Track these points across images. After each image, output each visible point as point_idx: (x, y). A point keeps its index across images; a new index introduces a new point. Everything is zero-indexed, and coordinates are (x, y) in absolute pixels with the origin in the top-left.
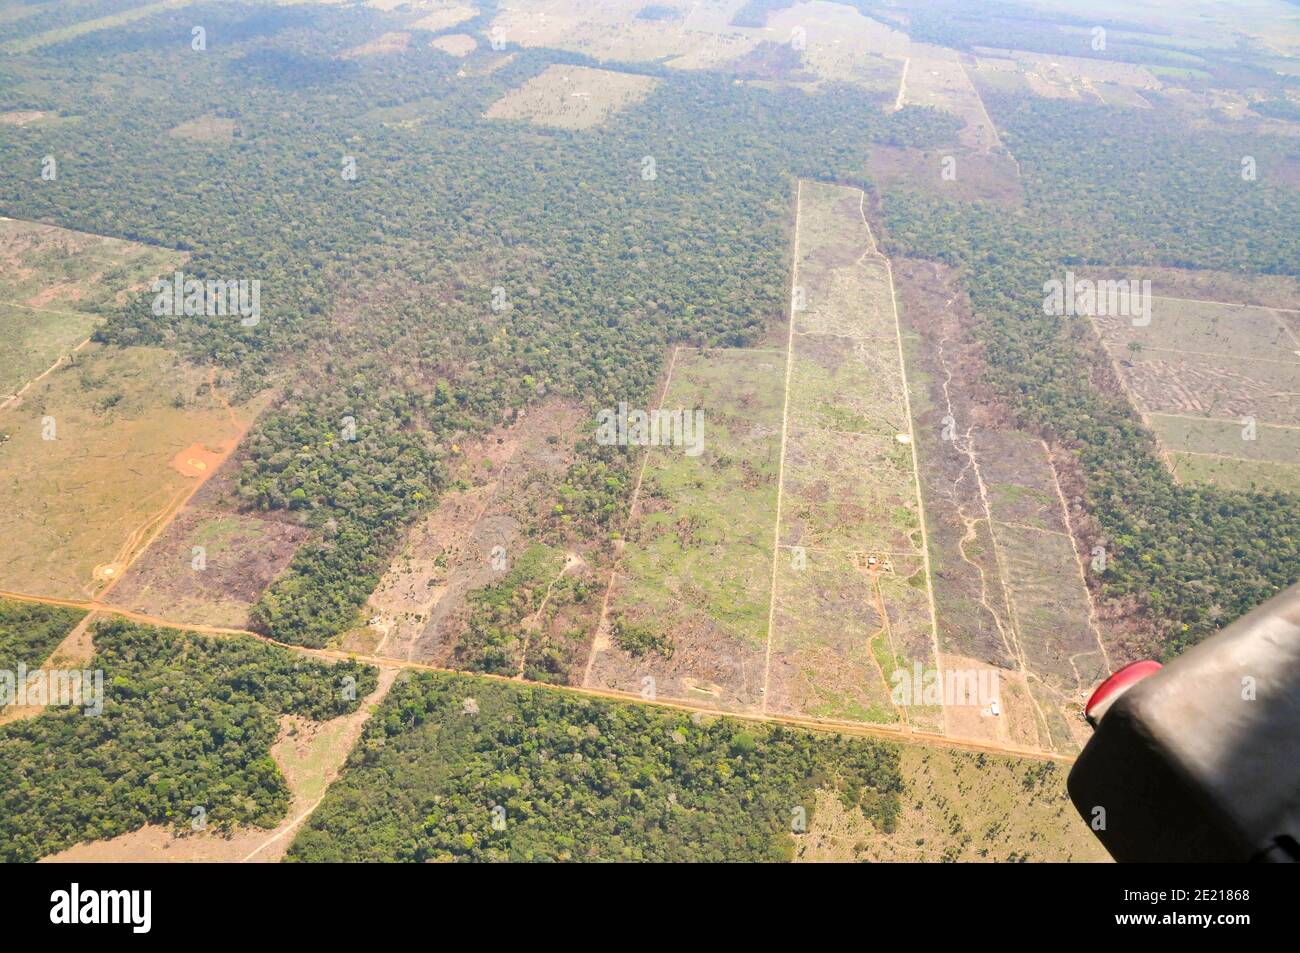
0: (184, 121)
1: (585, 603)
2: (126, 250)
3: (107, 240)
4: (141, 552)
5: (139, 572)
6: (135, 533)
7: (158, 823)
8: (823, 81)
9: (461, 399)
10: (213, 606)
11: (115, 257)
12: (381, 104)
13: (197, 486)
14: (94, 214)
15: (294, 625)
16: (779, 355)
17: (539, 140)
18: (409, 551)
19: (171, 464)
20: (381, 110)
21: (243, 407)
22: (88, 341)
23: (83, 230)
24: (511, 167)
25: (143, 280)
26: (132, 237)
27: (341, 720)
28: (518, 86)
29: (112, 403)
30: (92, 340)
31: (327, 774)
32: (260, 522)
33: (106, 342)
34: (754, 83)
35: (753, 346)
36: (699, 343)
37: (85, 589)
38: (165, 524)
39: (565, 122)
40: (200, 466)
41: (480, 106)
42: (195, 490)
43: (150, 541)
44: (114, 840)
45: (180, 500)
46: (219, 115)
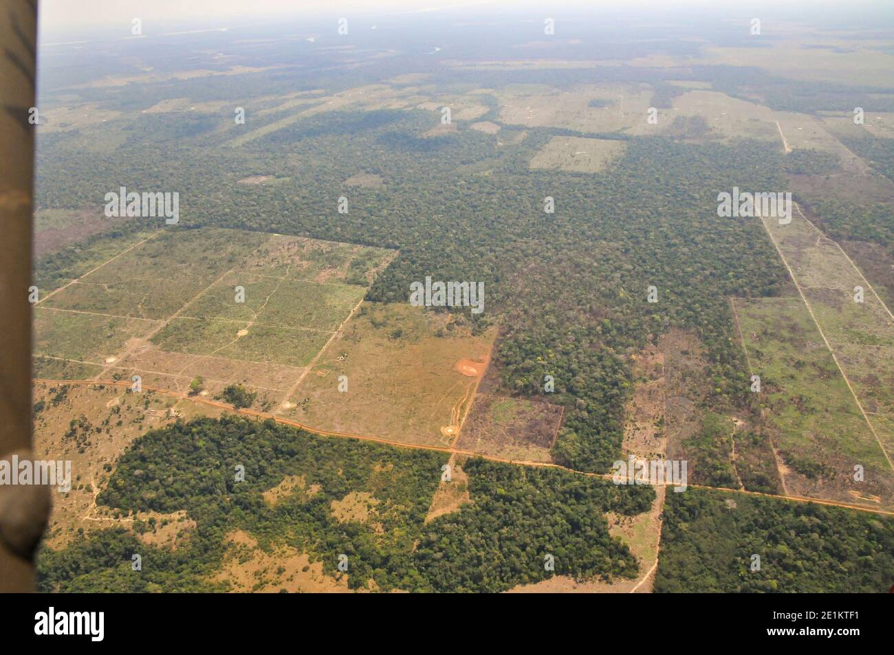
0: (349, 177)
1: (761, 446)
2: (355, 250)
3: (341, 244)
4: (464, 419)
5: (469, 430)
6: (454, 409)
7: (562, 574)
8: (730, 138)
9: (619, 329)
10: (526, 450)
11: (352, 253)
12: (463, 163)
13: (478, 382)
14: (328, 230)
15: (585, 460)
16: (798, 301)
17: (576, 180)
18: (632, 417)
19: (454, 369)
20: (464, 166)
21: (482, 336)
22: (362, 300)
23: (324, 239)
24: (566, 195)
25: (376, 265)
26: (356, 242)
27: (643, 515)
28: (540, 149)
29: (397, 335)
30: (365, 300)
31: (653, 547)
32: (528, 402)
33: (374, 301)
34: (686, 142)
35: (779, 296)
36: (744, 294)
37: (441, 440)
38: (470, 403)
39: (581, 168)
40: (473, 370)
41: (525, 162)
42: (477, 384)
43: (466, 414)
44: (538, 584)
45: (471, 390)
46: (368, 172)
